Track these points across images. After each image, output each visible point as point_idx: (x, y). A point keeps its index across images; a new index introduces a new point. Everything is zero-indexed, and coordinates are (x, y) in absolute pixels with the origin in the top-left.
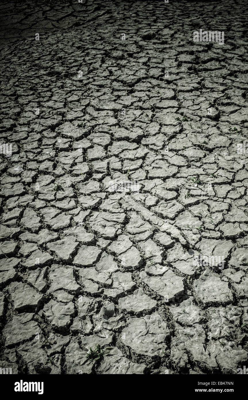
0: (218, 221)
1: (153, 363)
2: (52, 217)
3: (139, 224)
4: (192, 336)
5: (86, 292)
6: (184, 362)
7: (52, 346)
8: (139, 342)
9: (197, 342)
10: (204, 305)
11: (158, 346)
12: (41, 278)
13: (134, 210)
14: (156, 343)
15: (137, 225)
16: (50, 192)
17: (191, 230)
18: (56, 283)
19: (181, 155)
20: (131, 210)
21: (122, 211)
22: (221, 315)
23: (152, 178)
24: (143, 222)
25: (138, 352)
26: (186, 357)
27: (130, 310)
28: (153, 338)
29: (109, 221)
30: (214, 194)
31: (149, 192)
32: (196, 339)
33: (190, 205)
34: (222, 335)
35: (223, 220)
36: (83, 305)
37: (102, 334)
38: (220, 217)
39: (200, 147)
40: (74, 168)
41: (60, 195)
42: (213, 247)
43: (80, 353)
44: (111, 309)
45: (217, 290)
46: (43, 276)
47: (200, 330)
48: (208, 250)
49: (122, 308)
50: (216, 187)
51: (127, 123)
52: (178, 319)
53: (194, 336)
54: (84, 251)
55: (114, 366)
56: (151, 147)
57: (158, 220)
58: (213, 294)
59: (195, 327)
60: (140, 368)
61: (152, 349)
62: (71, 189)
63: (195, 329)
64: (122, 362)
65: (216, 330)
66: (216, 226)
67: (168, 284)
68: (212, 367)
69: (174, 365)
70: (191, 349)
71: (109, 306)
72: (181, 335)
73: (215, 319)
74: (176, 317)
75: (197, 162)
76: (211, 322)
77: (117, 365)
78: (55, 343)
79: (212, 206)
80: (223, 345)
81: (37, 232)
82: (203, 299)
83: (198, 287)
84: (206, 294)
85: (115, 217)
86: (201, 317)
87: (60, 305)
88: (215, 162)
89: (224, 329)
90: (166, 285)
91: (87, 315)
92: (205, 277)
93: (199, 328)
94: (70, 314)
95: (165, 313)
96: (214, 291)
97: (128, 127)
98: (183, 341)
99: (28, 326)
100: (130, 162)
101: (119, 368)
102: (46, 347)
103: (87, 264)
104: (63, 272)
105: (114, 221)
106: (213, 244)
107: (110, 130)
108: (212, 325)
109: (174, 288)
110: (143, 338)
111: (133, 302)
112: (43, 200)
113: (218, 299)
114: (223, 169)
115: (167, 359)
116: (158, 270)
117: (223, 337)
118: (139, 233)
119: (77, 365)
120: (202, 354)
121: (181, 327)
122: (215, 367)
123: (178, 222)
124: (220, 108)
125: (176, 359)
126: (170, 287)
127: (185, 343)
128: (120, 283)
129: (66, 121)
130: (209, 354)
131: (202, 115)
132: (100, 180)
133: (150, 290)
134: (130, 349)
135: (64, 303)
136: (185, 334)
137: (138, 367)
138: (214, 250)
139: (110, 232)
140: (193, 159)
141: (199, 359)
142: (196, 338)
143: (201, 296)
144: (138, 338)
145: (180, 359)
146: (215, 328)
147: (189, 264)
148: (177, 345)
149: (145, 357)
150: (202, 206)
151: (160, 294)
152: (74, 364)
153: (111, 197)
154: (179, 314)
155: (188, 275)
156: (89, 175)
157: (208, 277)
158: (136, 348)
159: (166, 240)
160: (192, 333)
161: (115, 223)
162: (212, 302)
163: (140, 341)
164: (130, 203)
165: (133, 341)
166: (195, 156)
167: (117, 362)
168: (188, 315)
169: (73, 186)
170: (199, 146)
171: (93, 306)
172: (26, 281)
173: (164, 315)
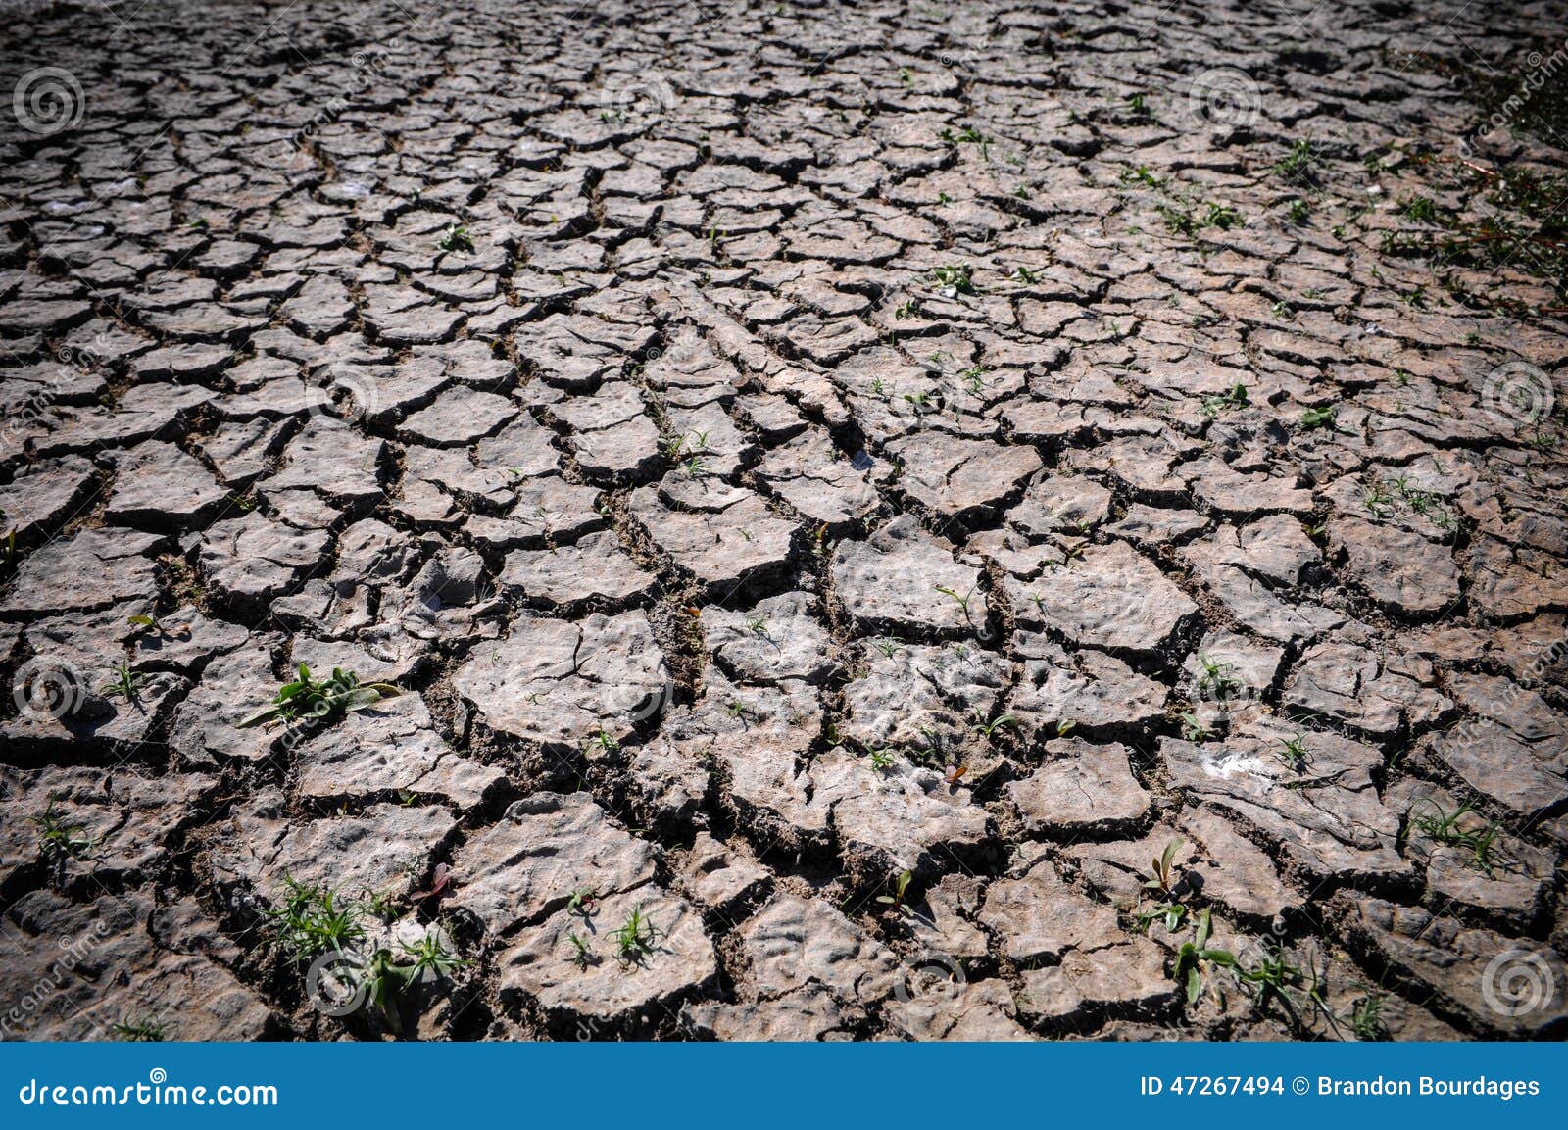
0: (1000, 391)
1: (545, 773)
2: (394, 307)
3: (698, 363)
4: (762, 719)
5: (398, 513)
6: (680, 796)
7: (164, 642)
8: (522, 695)
9: (776, 743)
10: (855, 626)
11: (595, 722)
12: (254, 452)
13: (694, 323)
14: (593, 711)
15: (687, 367)
16: (428, 251)
17: (887, 401)
18: (301, 470)
19: (925, 216)
20: (682, 321)
21: (651, 320)
22: (913, 670)
23: (795, 258)
24: (711, 359)
25: (497, 724)
26: (698, 783)
27: (538, 594)
28: (587, 693)
29: (586, 341)
30: (1011, 320)
31: (772, 290)
32: (776, 730)
33: (908, 335)
34: (896, 736)
35: (1025, 390)
36: (363, 547)
37: (388, 649)
38: (1014, 380)
39: (1002, 204)
40: (538, 206)
41: (456, 259)
42: (958, 459)
43: (261, 686)
44: (465, 577)
45: (927, 586)
46: (265, 446)
47: (801, 702)
48: (934, 468)
49: (510, 582)
50: (1026, 305)
51: (767, 129)
52: (719, 648)
53: (769, 723)
54: (457, 404)
55: (374, 753)
56: (825, 190)
57: (770, 356)
58: (908, 599)
59: (783, 690)
60: (476, 778)
61: (566, 726)
62: (503, 250)
63: (784, 697)
64: (415, 747)
65: (874, 717)
66: (989, 404)
67: (728, 539)
68: (800, 832)
69: (635, 801)
70: (732, 758)
71: (463, 564)
72: (709, 705)
73: (882, 677)
74: (714, 641)
75: (976, 241)
76: (863, 685)
77: (387, 750)
78: (185, 637)
79: (989, 350)
80: (889, 771)
81: (321, 338)
82: (858, 604)
83: (846, 565)
84: (873, 593)
85: (615, 334)
86: (826, 661)
87: (276, 530)
88: (1045, 248)
89: (913, 718)
90: (719, 540)
91: (361, 582)
92: (889, 538)
93: (804, 697)
94: (297, 563)
95: (677, 628)
96: (911, 590)
97: (769, 139)
98: (713, 726)
99: (115, 570)
100: (738, 214)
101: (390, 765)
102: (139, 642)
103: (444, 438)
104: (345, 445)
105: (608, 345)
106: (959, 452)
107: (705, 139)
108: (862, 694)
109: (746, 554)
110: (546, 685)
111: (564, 570)
112: (391, 265)
113: (921, 616)
114: (1069, 265)
115: (610, 773)
116: (711, 495)
117: (898, 746)
118: (684, 387)
119: (226, 721)
120: (779, 783)
121: (722, 679)
122: (812, 833)
123: (842, 372)
124: (1103, 130)
125: (652, 779)
126: (733, 547)
127: (721, 736)
128: (542, 512)
129: (572, 106)
130: (810, 792)
131: (1034, 139)
132: (612, 246)
133: (652, 549)
134: (472, 714)
135: (294, 526)
136: (732, 707)
137: (470, 773)
138: (956, 469)
139: (578, 368)
140: (965, 229)
141: (752, 796)
142: (773, 729)
143: (850, 595)
144: (525, 684)
145: (671, 782)
146: (871, 706)
147: (841, 492)
148: (679, 736)
149: (519, 748)
150: (952, 342)
151: (687, 564)
152: (213, 715)
153: (628, 285)
154: (733, 634)
155: (822, 523)
156: (580, 228)
157: (903, 542)
158: (494, 713)
159: (778, 416)
160: (763, 708)
161: (608, 350)
162: (890, 621)
163: (528, 694)
164: (686, 302)
165: (500, 690)
166: (976, 221)
167: (392, 740)
168: (771, 646)
169: (511, 246)
170: (997, 201)
171: (397, 554)
172: (198, 449)
173: (670, 632)
